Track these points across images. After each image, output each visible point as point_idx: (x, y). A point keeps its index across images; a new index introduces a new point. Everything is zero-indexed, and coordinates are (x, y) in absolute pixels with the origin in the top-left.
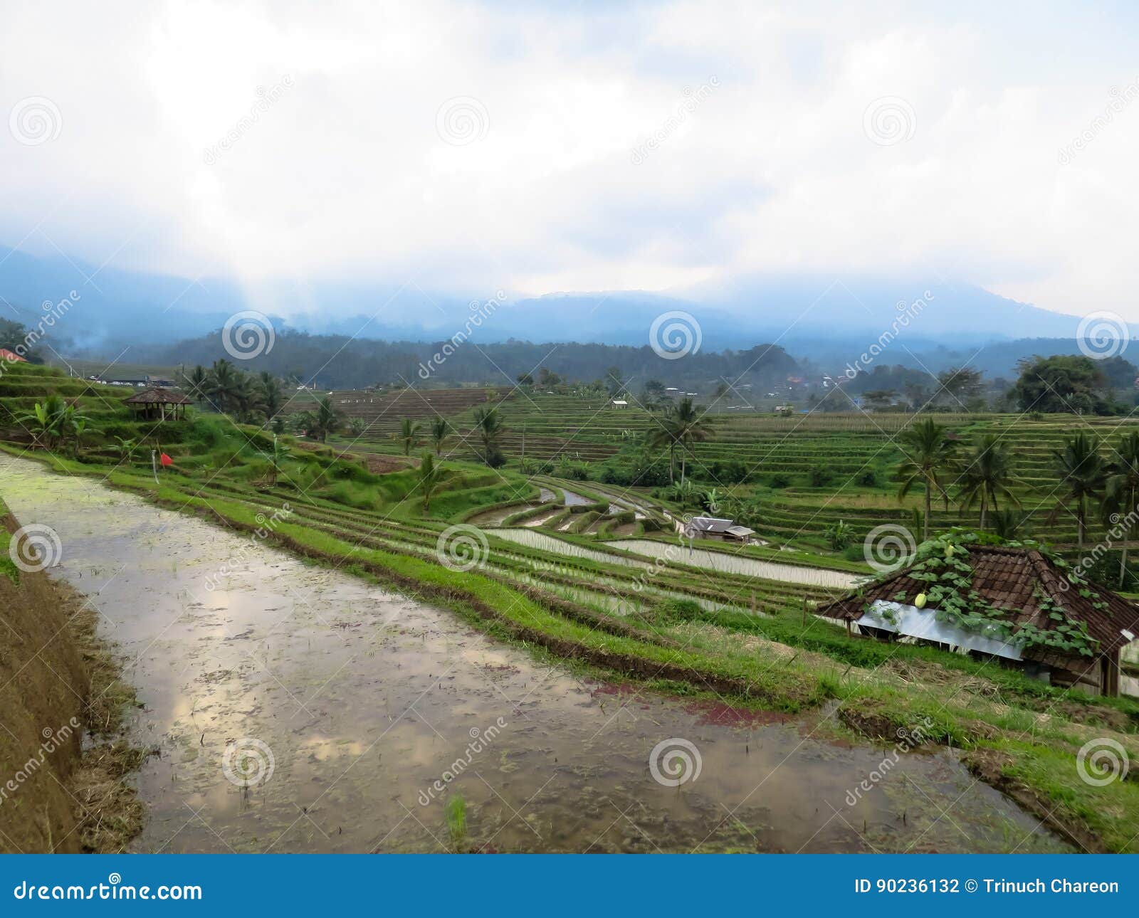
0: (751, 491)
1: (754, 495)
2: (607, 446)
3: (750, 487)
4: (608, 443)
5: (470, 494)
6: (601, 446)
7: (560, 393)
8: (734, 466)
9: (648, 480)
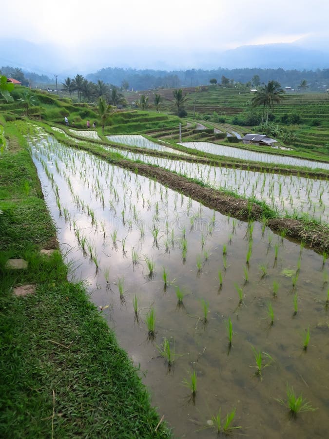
0: (300, 128)
1: (301, 129)
2: (240, 109)
3: (300, 126)
4: (240, 107)
5: (146, 124)
6: (237, 109)
7: (229, 88)
8: (294, 116)
9: (252, 123)
